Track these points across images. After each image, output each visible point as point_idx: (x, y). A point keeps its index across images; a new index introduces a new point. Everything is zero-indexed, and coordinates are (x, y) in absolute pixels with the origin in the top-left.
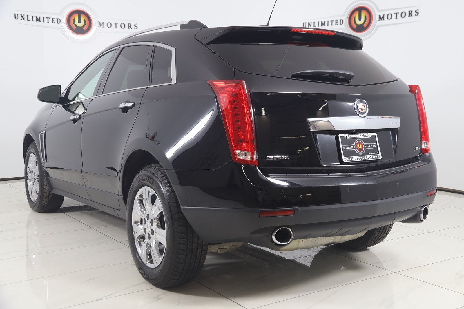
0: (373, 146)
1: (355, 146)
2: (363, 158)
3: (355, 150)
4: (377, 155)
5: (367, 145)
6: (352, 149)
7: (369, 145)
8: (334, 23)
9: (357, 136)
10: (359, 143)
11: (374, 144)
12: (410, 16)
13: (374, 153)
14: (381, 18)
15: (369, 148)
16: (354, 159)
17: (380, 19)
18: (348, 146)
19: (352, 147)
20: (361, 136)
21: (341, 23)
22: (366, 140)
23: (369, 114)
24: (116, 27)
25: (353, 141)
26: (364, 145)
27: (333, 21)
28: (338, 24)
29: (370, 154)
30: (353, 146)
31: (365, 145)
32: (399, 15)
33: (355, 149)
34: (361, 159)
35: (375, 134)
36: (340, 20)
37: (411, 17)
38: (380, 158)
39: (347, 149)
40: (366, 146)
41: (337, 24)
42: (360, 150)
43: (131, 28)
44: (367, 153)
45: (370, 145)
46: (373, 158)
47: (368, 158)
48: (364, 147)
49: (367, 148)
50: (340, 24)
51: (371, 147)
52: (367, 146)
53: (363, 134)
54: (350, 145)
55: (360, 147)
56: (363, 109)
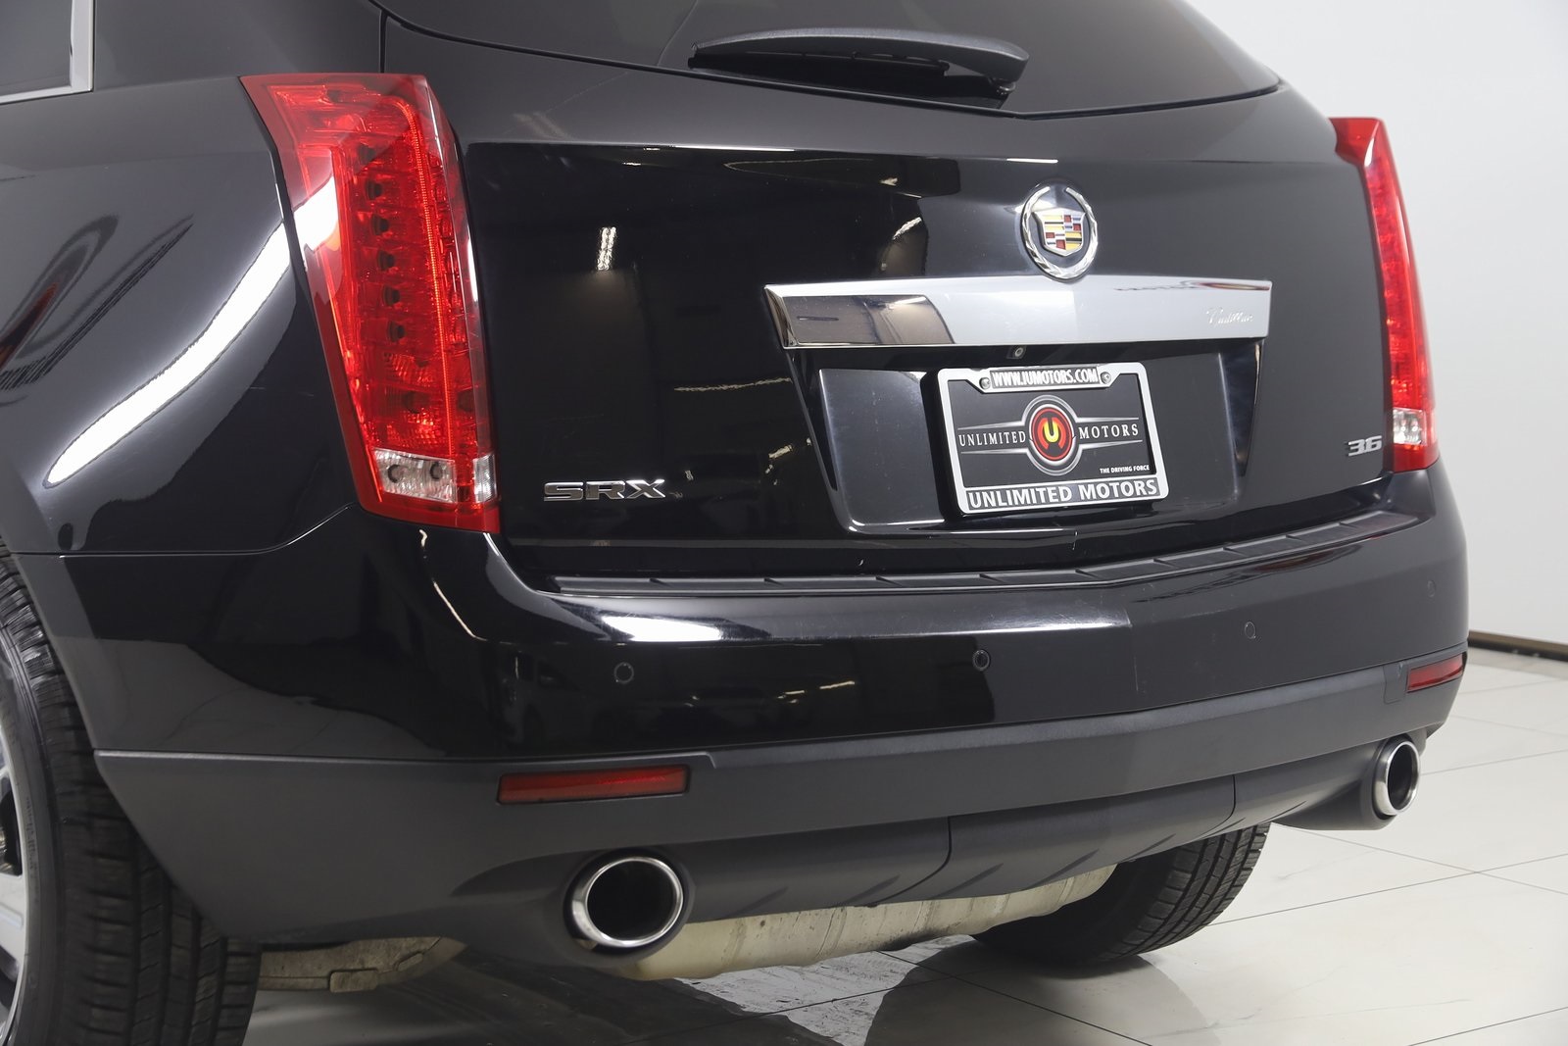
0: (1126, 432)
1: (1025, 429)
2: (1065, 492)
3: (1025, 451)
4: (1145, 481)
5: (1090, 425)
6: (1012, 446)
7: (1105, 428)
9: (1037, 378)
10: (1049, 415)
11: (1129, 423)
13: (1127, 469)
15: (1102, 439)
16: (1022, 497)
18: (988, 431)
19: (1010, 436)
20: (1060, 377)
22: (1084, 400)
23: (1100, 266)
25: (1014, 403)
26: (1077, 426)
29: (1106, 471)
30: (1017, 429)
31: (1083, 425)
33: (1026, 445)
34: (1058, 497)
35: (1137, 368)
38: (1158, 493)
39: (983, 447)
40: (1084, 434)
42: (1054, 450)
44: (1089, 468)
45: (1110, 424)
46: (1121, 495)
47: (1093, 492)
48: (1077, 434)
49: (1091, 440)
51: (1111, 438)
52: (1089, 433)
53: (1073, 370)
54: (997, 426)
55: (1053, 439)
56: (1068, 239)
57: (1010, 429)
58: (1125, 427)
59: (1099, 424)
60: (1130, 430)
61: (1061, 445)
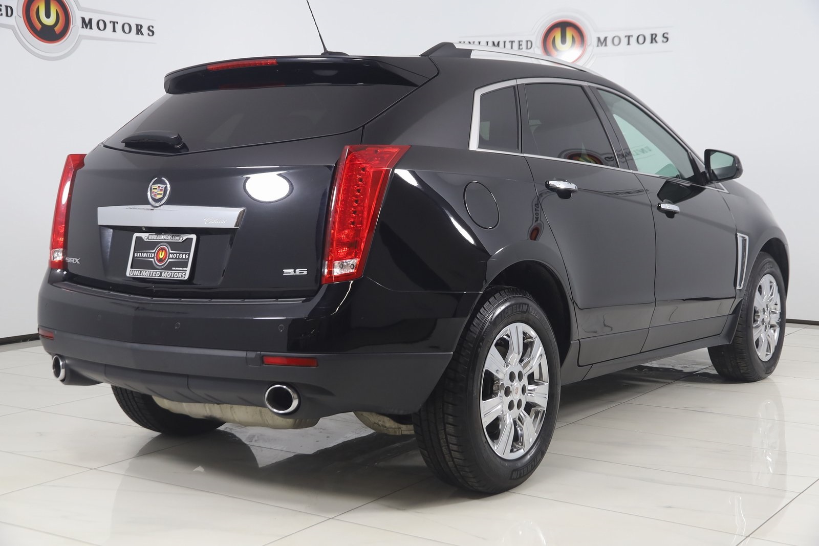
0: (184, 257)
1: (154, 253)
2: (158, 274)
3: (152, 260)
4: (182, 273)
5: (174, 254)
6: (149, 258)
7: (178, 255)
8: (516, 45)
9: (162, 237)
10: (163, 249)
11: (186, 254)
12: (654, 41)
13: (179, 269)
14: (602, 42)
15: (176, 258)
16: (146, 274)
17: (599, 45)
18: (144, 253)
19: (149, 255)
20: (168, 238)
21: (529, 46)
22: (174, 246)
24: (114, 30)
25: (152, 245)
26: (170, 253)
27: (514, 41)
28: (522, 49)
29: (174, 268)
30: (152, 253)
31: (172, 253)
32: (633, 40)
33: (153, 258)
34: (155, 275)
35: (194, 237)
36: (527, 41)
37: (654, 44)
38: (184, 278)
39: (141, 257)
40: (171, 256)
41: (521, 47)
42: (161, 260)
43: (142, 34)
44: (169, 267)
45: (180, 254)
46: (173, 277)
47: (166, 275)
48: (169, 256)
49: (172, 258)
50: (527, 48)
51: (179, 258)
52: (173, 256)
53: (173, 236)
54: (147, 251)
55: (161, 257)
56: (158, 194)
57: (150, 253)
58: (184, 255)
59: (176, 254)
60: (185, 256)
61: (163, 259)
